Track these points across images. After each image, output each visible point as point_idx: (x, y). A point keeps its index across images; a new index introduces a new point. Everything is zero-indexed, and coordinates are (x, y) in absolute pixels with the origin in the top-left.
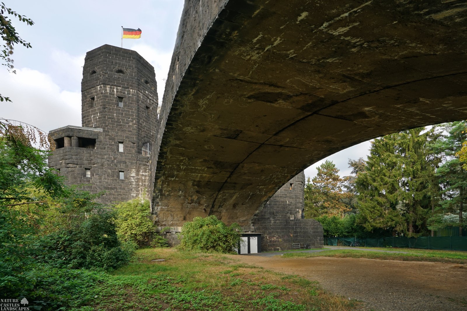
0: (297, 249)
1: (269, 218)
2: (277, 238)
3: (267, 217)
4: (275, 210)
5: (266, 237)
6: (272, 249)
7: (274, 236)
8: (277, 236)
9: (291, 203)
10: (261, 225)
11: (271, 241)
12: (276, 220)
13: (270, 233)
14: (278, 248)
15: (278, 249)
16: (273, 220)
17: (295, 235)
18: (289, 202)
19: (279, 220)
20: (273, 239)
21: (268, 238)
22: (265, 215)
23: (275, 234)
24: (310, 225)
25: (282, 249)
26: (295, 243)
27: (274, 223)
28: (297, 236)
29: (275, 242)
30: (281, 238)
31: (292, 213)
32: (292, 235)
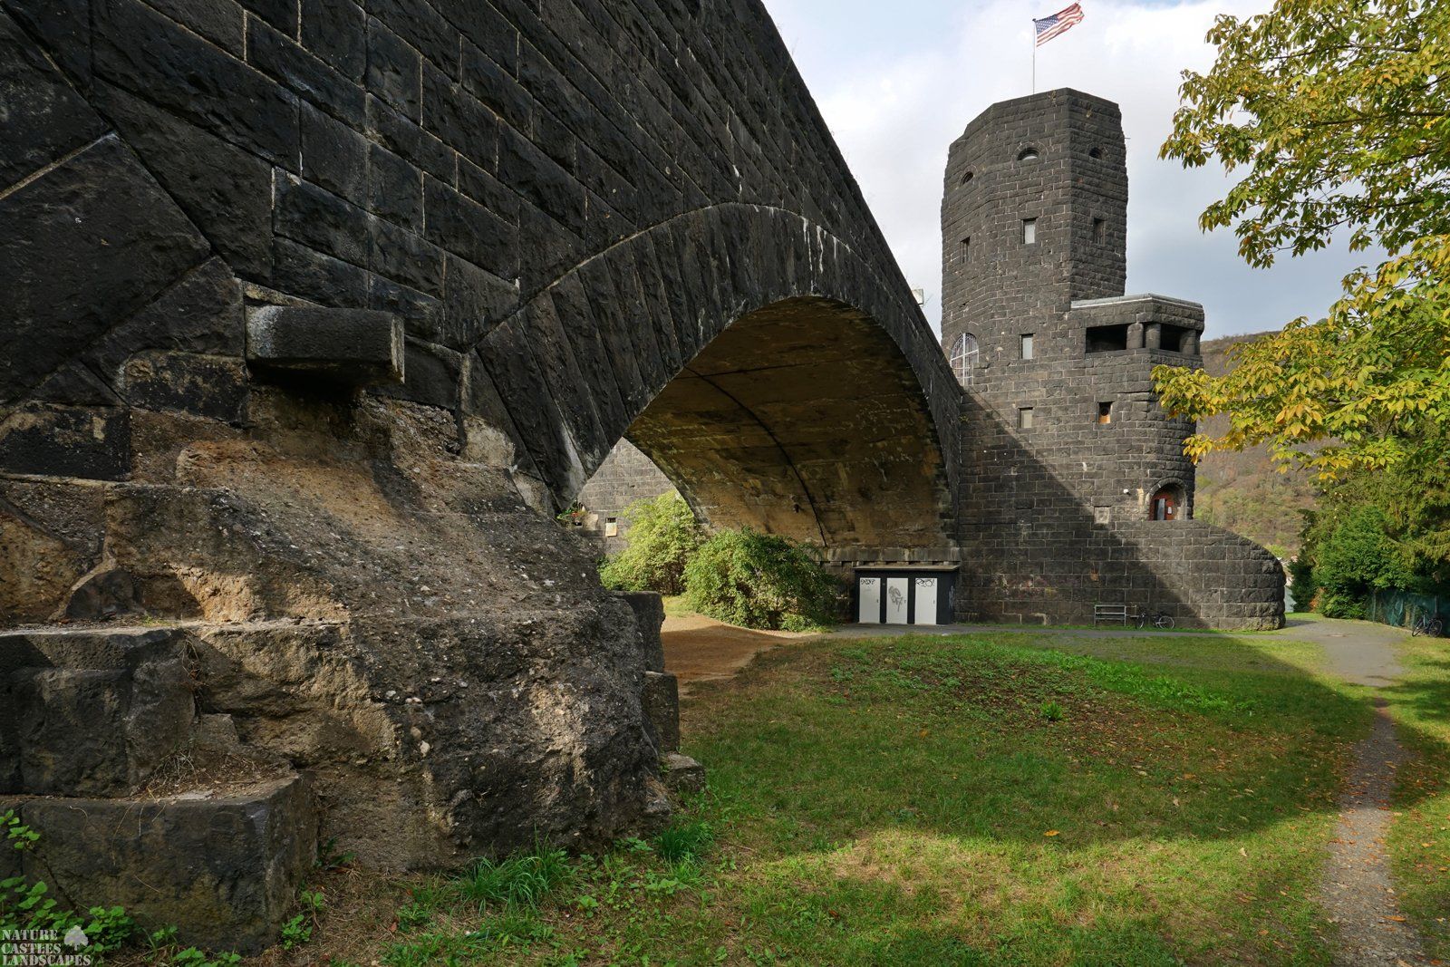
0: (1114, 622)
1: (1013, 522)
2: (1039, 583)
3: (1006, 517)
4: (1035, 494)
5: (1000, 578)
6: (1016, 619)
7: (1027, 578)
8: (1039, 578)
9: (1100, 467)
10: (987, 544)
11: (1014, 594)
12: (1040, 527)
13: (1012, 568)
14: (1039, 614)
15: (1040, 620)
16: (1028, 527)
17: (1108, 576)
18: (1088, 465)
19: (1049, 526)
20: (1021, 587)
21: (1005, 582)
22: (1000, 513)
23: (1031, 572)
24: (1180, 544)
25: (1054, 621)
26: (1104, 601)
27: (1029, 536)
28: (1114, 581)
29: (1031, 595)
30: (1051, 584)
31: (1102, 503)
32: (1094, 577)
